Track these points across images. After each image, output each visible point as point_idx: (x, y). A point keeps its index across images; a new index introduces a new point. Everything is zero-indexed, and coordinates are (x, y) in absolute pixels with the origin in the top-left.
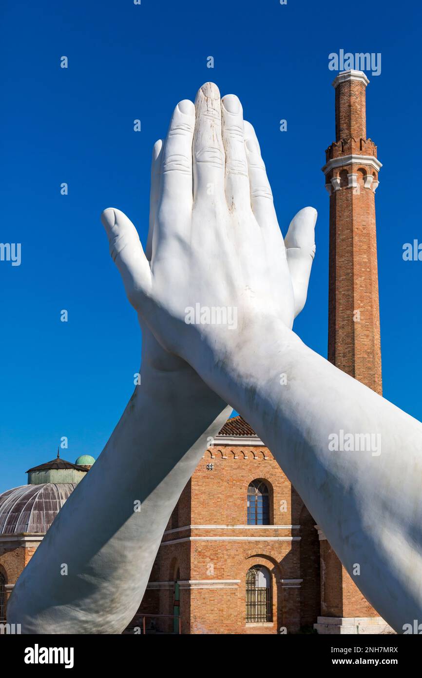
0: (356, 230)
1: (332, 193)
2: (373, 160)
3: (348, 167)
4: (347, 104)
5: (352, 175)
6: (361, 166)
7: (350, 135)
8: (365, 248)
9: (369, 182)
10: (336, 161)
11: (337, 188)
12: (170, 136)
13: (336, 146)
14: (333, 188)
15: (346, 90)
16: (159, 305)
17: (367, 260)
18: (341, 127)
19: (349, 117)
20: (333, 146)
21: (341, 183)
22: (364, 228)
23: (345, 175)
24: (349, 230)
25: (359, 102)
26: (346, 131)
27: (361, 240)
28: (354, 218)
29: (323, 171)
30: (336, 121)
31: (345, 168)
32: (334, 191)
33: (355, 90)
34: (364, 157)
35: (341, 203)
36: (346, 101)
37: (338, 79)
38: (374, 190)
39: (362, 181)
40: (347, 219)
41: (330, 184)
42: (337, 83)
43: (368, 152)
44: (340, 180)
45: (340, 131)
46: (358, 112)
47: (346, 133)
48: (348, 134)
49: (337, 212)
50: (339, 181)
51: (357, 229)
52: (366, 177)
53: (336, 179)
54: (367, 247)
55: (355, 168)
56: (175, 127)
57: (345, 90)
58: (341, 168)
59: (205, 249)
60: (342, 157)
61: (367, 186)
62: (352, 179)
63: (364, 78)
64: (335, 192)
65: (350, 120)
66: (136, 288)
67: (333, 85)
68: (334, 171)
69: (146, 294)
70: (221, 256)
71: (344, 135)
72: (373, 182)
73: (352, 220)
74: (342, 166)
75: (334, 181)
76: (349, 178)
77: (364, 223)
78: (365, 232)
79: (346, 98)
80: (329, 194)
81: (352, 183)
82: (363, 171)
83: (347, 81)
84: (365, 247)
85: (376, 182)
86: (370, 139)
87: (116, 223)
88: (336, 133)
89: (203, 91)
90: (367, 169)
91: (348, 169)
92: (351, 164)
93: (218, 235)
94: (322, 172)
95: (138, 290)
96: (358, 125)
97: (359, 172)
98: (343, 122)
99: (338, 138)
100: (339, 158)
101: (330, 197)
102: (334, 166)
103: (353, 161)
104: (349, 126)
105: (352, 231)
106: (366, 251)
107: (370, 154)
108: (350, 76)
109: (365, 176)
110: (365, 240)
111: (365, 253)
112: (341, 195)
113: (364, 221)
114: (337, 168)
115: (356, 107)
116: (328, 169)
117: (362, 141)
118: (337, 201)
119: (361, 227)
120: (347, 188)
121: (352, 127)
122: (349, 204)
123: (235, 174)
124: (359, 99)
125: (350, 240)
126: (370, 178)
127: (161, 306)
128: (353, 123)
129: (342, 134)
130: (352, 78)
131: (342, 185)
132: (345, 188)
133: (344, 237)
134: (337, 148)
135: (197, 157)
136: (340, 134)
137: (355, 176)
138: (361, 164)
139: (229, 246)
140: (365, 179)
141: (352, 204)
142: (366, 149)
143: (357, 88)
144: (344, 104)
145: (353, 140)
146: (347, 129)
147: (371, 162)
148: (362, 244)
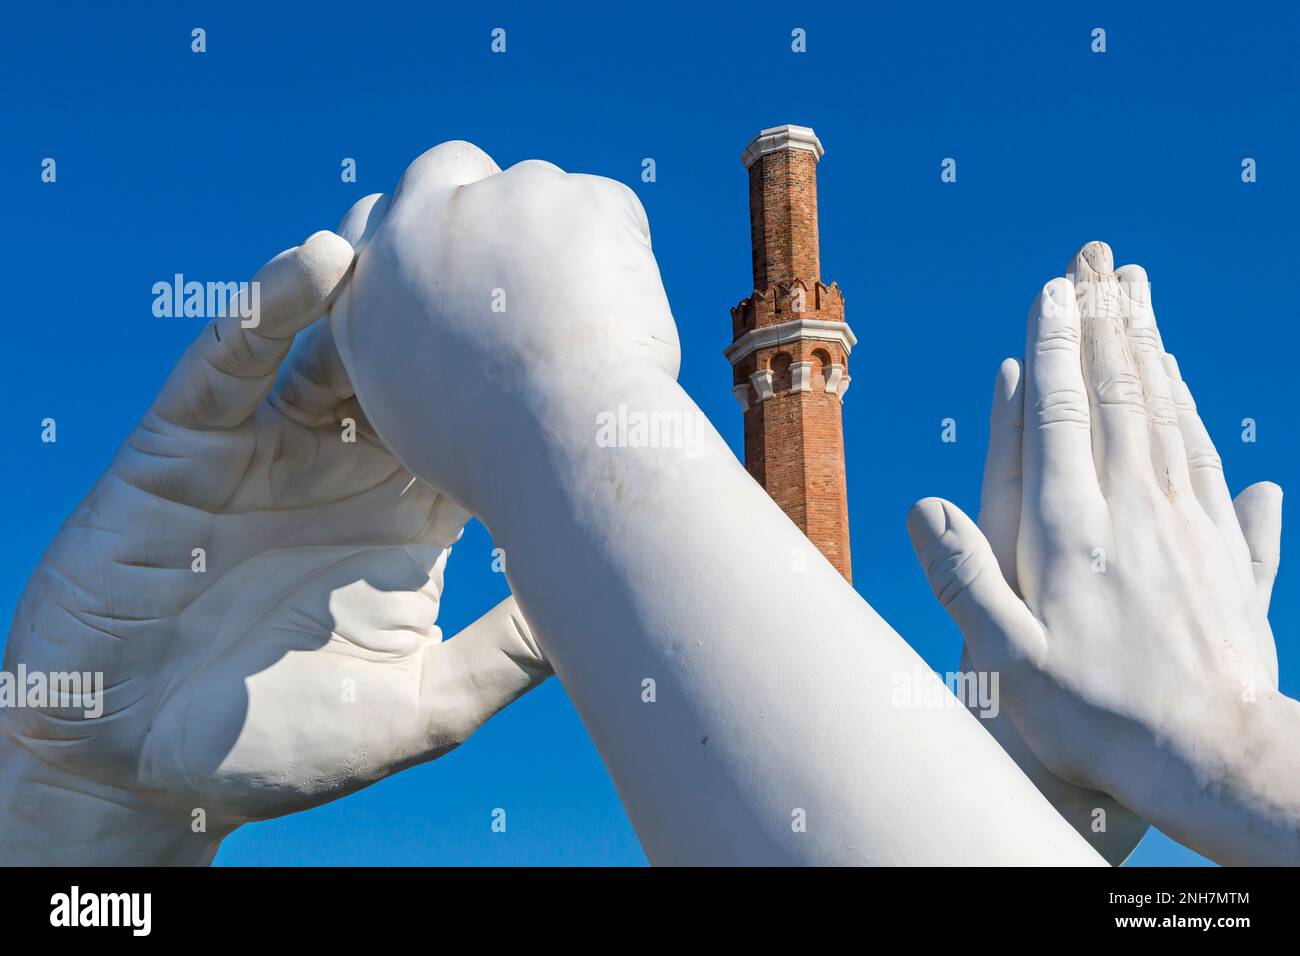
0: (811, 486)
1: (752, 405)
2: (843, 330)
3: (791, 346)
4: (782, 204)
5: (800, 366)
6: (820, 345)
7: (791, 273)
8: (832, 526)
9: (836, 379)
10: (765, 334)
11: (767, 394)
12: (1039, 353)
13: (761, 299)
14: (752, 394)
15: (778, 173)
16: (1061, 685)
17: (836, 553)
18: (770, 256)
19: (787, 233)
20: (755, 298)
21: (775, 384)
22: (827, 483)
23: (784, 363)
24: (797, 488)
25: (805, 197)
26: (782, 266)
27: (823, 508)
28: (807, 461)
29: (728, 356)
30: (753, 242)
31: (784, 349)
32: (757, 401)
33: (798, 171)
34: (828, 323)
35: (774, 428)
36: (779, 197)
37: (758, 146)
38: (840, 397)
39: (819, 377)
40: (790, 464)
41: (748, 385)
42: (756, 155)
43: (832, 312)
44: (773, 376)
45: (765, 265)
46: (806, 222)
47: (782, 271)
48: (785, 272)
49: (767, 449)
50: (769, 379)
51: (814, 484)
52: (830, 370)
53: (765, 373)
54: (834, 522)
55: (807, 349)
56: (1051, 335)
57: (775, 171)
58: (775, 350)
59: (1145, 573)
60: (779, 325)
61: (830, 388)
62: (800, 375)
63: (815, 145)
64: (762, 403)
65: (789, 240)
66: (1014, 651)
67: (744, 160)
68: (759, 356)
69: (1036, 665)
70: (1174, 584)
71: (775, 274)
72: (842, 379)
73: (803, 465)
74: (778, 345)
75: (759, 379)
76: (795, 371)
77: (827, 471)
78: (828, 490)
79: (777, 189)
80: (745, 407)
81: (799, 381)
82: (823, 356)
83: (780, 151)
84: (830, 523)
85: (846, 379)
86: (835, 283)
87: (949, 526)
88: (755, 270)
89: (1087, 260)
90: (832, 349)
91: (791, 352)
92: (798, 340)
93: (1163, 546)
94: (724, 357)
95: (1018, 657)
96: (807, 250)
97: (814, 357)
98: (772, 244)
99: (761, 280)
100: (772, 326)
101: (746, 414)
102: (759, 344)
103: (804, 332)
104: (788, 255)
105: (803, 489)
106: (832, 532)
107: (835, 318)
108: (786, 139)
109: (828, 367)
110: (830, 508)
111: (831, 537)
112: (774, 410)
113: (827, 466)
114: (766, 348)
115: (803, 210)
116: (744, 352)
117: (820, 288)
118: (766, 424)
119: (820, 481)
120: (790, 395)
121: (794, 257)
122: (796, 430)
123: (1163, 424)
124: (806, 192)
125: (799, 508)
126: (838, 370)
127: (1066, 686)
128: (796, 247)
129: (772, 273)
130: (791, 144)
131: (776, 388)
132: (783, 393)
133: (786, 502)
134: (763, 303)
135: (1101, 393)
136: (766, 271)
137: (807, 367)
138: (818, 339)
139: (1185, 567)
140: (826, 374)
141: (801, 430)
142: (827, 304)
143: (803, 166)
144: (775, 203)
145: (800, 285)
146: (784, 261)
147: (839, 335)
148: (824, 517)
